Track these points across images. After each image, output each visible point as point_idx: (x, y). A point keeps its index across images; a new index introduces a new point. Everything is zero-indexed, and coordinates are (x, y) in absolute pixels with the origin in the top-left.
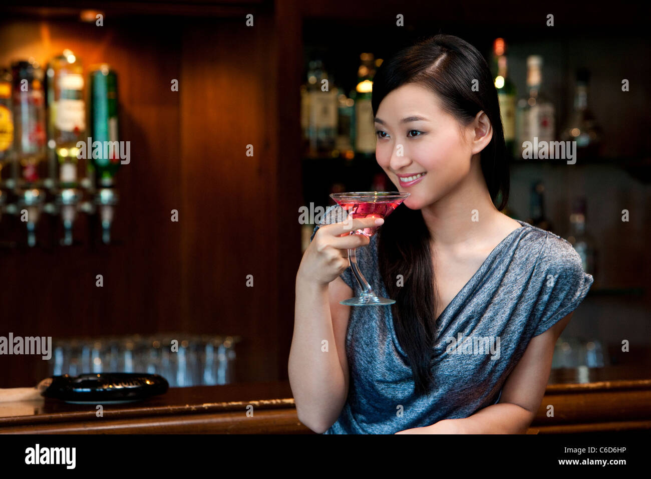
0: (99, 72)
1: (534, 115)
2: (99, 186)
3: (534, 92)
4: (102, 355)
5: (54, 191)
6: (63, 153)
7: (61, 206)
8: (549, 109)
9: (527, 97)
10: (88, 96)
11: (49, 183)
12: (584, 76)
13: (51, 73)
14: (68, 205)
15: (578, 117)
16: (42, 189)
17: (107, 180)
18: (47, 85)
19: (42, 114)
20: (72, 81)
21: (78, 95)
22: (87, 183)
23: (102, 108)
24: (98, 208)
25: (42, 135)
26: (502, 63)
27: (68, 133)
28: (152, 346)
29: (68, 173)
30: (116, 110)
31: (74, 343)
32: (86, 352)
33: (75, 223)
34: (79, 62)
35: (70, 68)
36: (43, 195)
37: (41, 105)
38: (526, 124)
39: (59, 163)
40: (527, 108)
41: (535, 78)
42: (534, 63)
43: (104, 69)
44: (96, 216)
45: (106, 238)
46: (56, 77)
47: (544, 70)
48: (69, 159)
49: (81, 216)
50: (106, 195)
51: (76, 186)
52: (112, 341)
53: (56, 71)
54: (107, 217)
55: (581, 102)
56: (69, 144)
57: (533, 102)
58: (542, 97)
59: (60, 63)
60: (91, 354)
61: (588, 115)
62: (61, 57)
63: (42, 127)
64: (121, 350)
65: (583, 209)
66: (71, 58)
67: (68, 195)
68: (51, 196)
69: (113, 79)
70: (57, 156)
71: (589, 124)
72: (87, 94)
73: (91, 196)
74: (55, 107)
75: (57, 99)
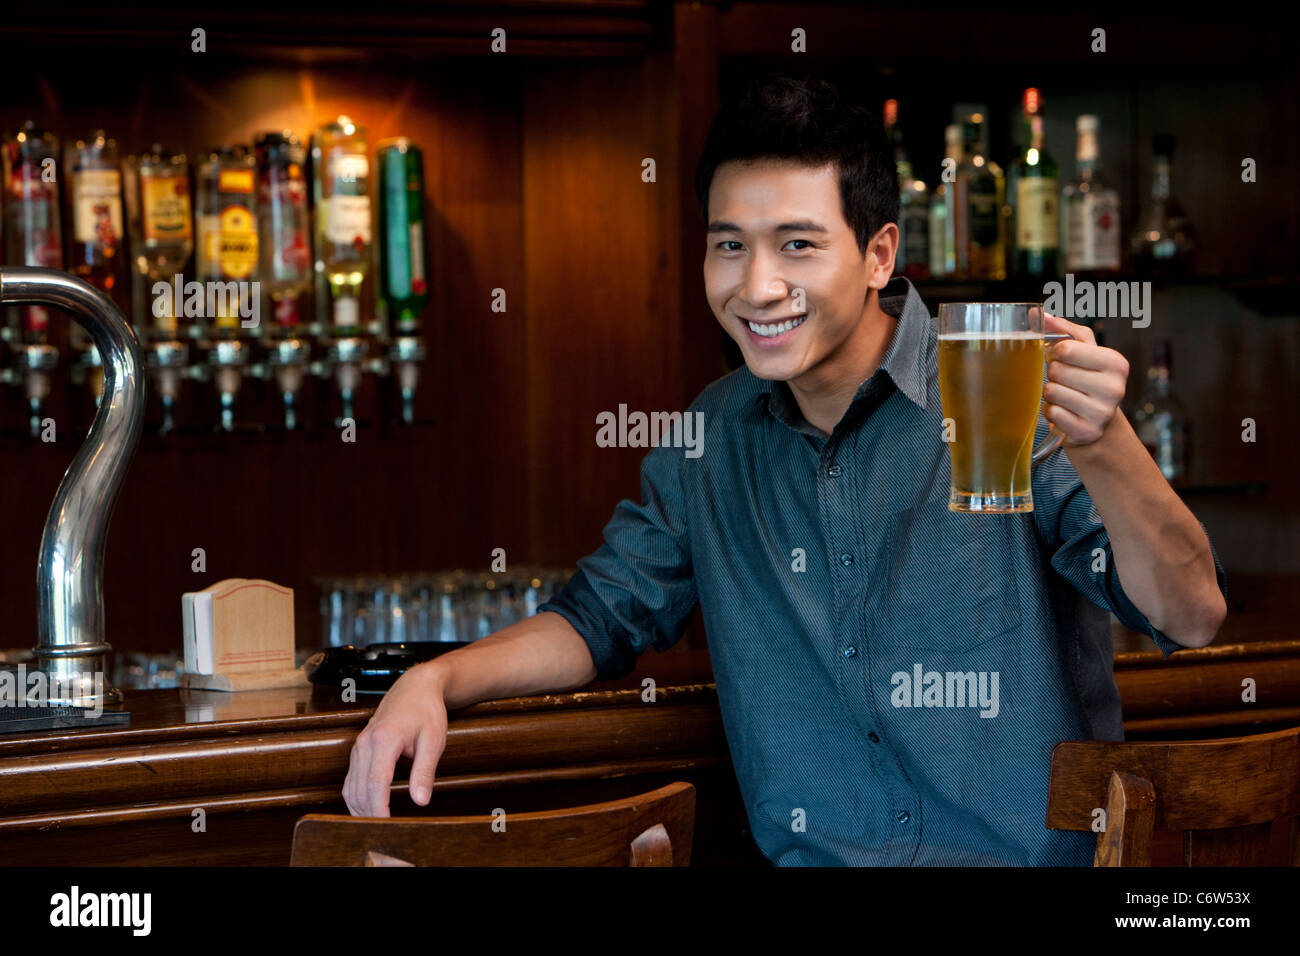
0: (394, 148)
1: (1088, 207)
2: (396, 333)
3: (1087, 173)
4: (405, 602)
5: (324, 340)
6: (338, 279)
7: (336, 366)
8: (1112, 199)
9: (1077, 180)
10: (376, 189)
11: (316, 328)
12: (1165, 147)
13: (317, 153)
14: (347, 362)
15: (1158, 210)
16: (306, 337)
17: (407, 323)
18: (312, 172)
19: (304, 219)
20: (351, 166)
21: (361, 187)
22: (375, 327)
23: (399, 206)
24: (395, 367)
25: (304, 252)
26: (1037, 125)
27: (344, 247)
28: (485, 588)
29: (346, 313)
30: (421, 210)
31: (360, 584)
32: (379, 597)
33: (358, 391)
34: (360, 134)
35: (347, 144)
36: (307, 347)
37: (302, 204)
38: (1076, 224)
39: (331, 297)
40: (1078, 197)
41: (1088, 150)
42: (1087, 125)
43: (402, 144)
44: (392, 380)
45: (408, 414)
46: (326, 159)
47: (1101, 136)
48: (347, 289)
49: (367, 379)
50: (406, 346)
51: (359, 333)
52: (421, 579)
53: (325, 149)
54: (408, 381)
55: (1161, 188)
56: (345, 266)
57: (1084, 187)
58: (1101, 180)
59: (334, 136)
60: (387, 600)
61: (1172, 208)
62: (333, 127)
63: (305, 239)
64: (434, 595)
65: (1168, 361)
66: (348, 127)
67: (346, 347)
68: (319, 350)
69: (416, 160)
70: (329, 285)
71: (1174, 223)
72: (375, 184)
73: (383, 349)
74: (323, 205)
75: (326, 195)
